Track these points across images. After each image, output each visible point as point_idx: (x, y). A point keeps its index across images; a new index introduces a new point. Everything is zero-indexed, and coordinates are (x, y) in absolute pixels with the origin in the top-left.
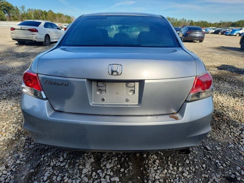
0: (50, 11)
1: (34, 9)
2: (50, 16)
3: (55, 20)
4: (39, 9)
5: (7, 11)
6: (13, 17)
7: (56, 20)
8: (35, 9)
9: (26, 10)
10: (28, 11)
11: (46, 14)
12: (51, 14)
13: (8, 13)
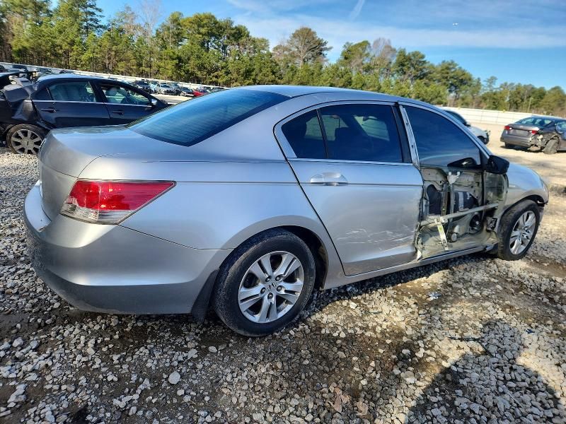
0: (557, 89)
1: (516, 83)
2: (551, 99)
3: (559, 109)
4: (527, 84)
5: (456, 87)
6: (463, 99)
7: (562, 109)
8: (519, 84)
9: (497, 85)
10: (501, 87)
11: (541, 94)
12: (555, 95)
13: (456, 92)
